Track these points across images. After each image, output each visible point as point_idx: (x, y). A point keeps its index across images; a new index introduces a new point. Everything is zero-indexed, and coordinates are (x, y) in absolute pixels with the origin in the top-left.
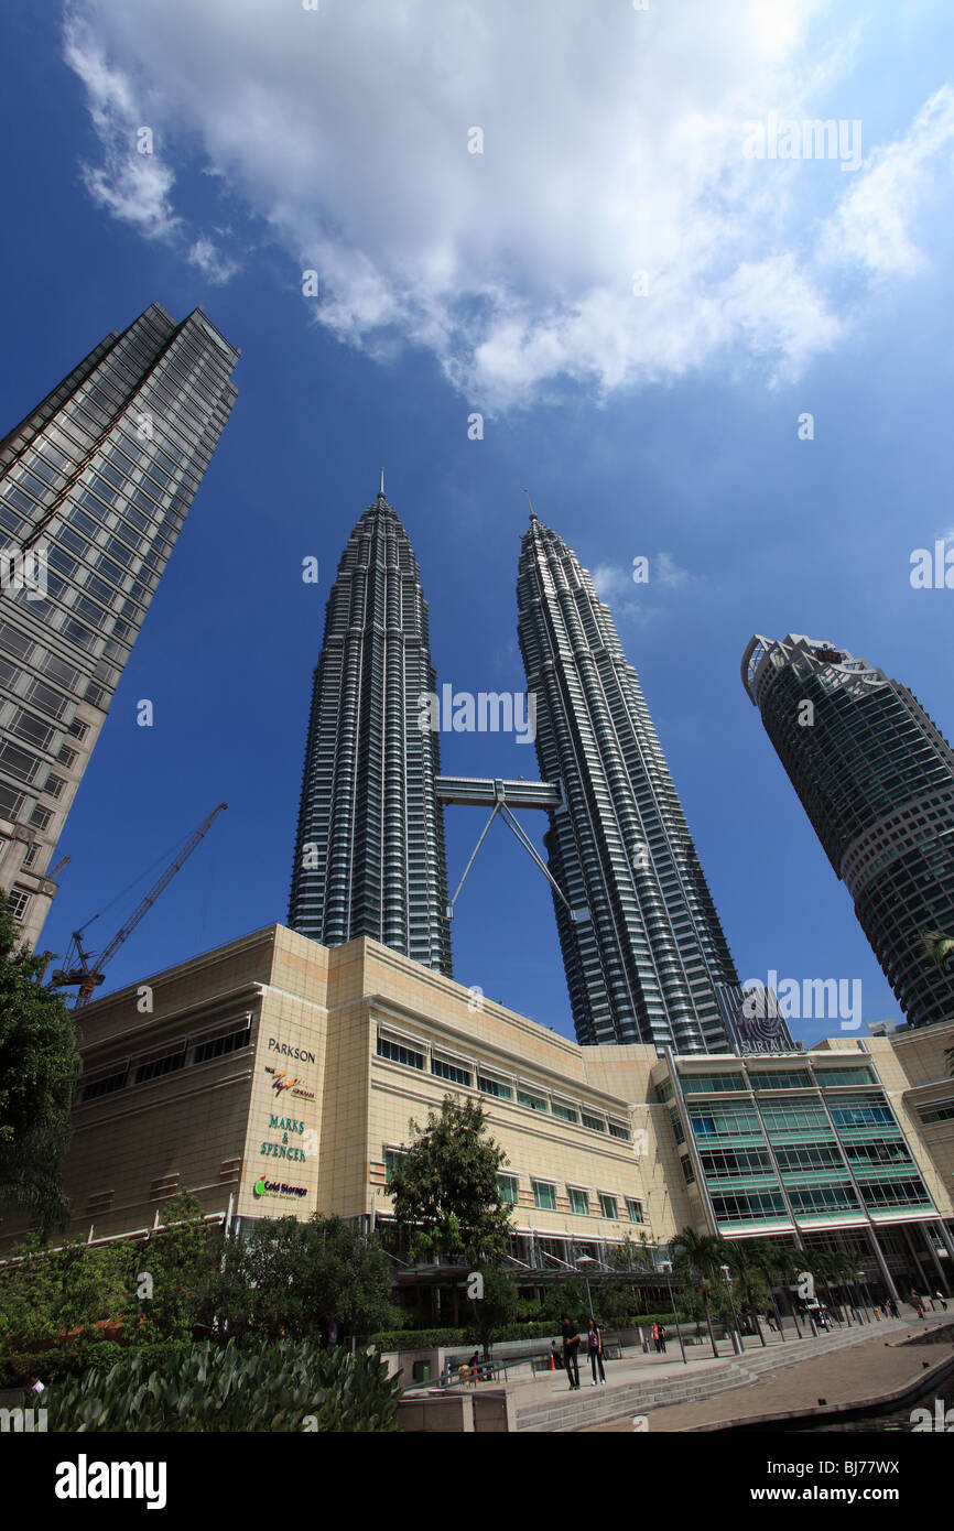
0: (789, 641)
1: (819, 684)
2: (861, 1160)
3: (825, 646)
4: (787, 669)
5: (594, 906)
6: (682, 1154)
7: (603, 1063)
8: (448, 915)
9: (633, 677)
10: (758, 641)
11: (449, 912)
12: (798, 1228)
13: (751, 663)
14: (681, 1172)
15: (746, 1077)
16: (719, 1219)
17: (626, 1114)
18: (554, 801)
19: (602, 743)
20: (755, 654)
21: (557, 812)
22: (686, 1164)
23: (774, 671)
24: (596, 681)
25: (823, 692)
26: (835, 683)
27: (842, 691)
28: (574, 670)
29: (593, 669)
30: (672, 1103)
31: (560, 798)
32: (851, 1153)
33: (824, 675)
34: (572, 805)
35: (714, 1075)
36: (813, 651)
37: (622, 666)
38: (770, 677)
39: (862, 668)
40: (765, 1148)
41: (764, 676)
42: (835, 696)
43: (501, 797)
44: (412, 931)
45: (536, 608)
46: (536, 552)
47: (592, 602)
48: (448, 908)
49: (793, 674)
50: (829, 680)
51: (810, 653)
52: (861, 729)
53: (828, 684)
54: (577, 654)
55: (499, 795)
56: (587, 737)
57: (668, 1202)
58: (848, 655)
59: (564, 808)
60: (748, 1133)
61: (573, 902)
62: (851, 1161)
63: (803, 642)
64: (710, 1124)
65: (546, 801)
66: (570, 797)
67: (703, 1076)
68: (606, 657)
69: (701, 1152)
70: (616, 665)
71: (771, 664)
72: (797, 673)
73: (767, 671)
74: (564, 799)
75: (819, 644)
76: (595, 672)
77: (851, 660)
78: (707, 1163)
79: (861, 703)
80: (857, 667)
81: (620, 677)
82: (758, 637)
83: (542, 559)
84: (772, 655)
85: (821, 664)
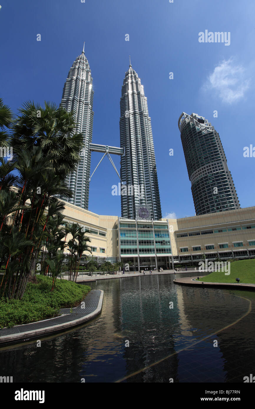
0: (192, 115)
1: (196, 129)
2: (158, 244)
3: (201, 118)
4: (189, 123)
5: (127, 181)
6: (117, 240)
7: (104, 219)
8: (89, 180)
9: (149, 120)
10: (184, 114)
11: (90, 179)
12: (139, 256)
13: (181, 120)
14: (116, 243)
15: (137, 225)
16: (121, 253)
17: (106, 231)
18: (122, 153)
19: (136, 138)
20: (182, 118)
21: (122, 156)
22: (117, 242)
23: (186, 123)
24: (138, 121)
25: (196, 131)
26: (200, 129)
27: (201, 132)
28: (133, 116)
29: (138, 117)
30: (117, 229)
31: (124, 152)
32: (156, 242)
33: (198, 126)
34: (126, 154)
35: (129, 224)
36: (197, 119)
37: (147, 117)
38: (184, 125)
39: (210, 126)
40: (136, 240)
41: (183, 125)
42: (198, 133)
43: (107, 151)
44: (78, 184)
45: (125, 96)
46: (128, 78)
47: (142, 96)
48: (89, 179)
49: (190, 125)
50: (199, 128)
51: (196, 119)
52: (203, 143)
53: (198, 129)
54: (135, 112)
55: (107, 150)
56: (133, 137)
57: (112, 249)
58: (207, 121)
59: (124, 155)
60: (133, 237)
61: (123, 180)
62: (156, 244)
63: (195, 116)
64: (125, 234)
65: (120, 153)
66: (126, 152)
67: (126, 224)
68: (142, 114)
69: (121, 240)
70: (145, 116)
71: (185, 121)
72: (191, 125)
73: (184, 123)
74: (125, 153)
75: (199, 117)
76: (138, 118)
77: (208, 123)
78: (122, 242)
79: (204, 136)
80: (208, 125)
81: (145, 120)
82: (184, 113)
83: (130, 81)
84: (186, 119)
85: (198, 123)
